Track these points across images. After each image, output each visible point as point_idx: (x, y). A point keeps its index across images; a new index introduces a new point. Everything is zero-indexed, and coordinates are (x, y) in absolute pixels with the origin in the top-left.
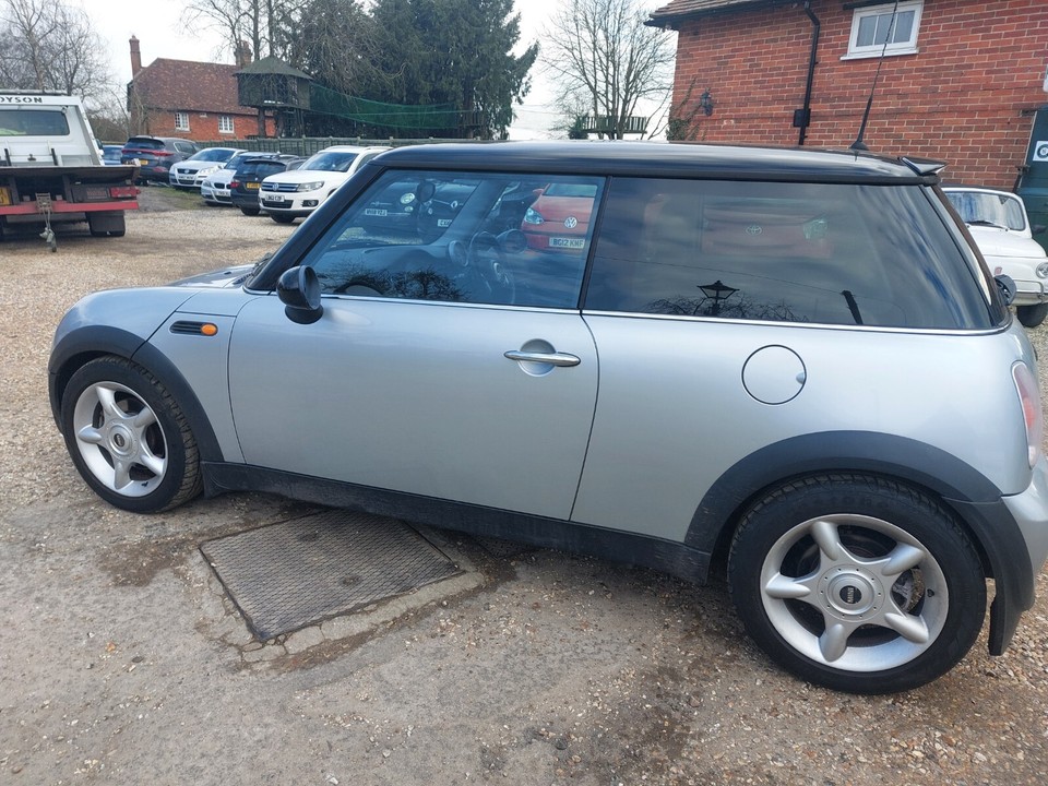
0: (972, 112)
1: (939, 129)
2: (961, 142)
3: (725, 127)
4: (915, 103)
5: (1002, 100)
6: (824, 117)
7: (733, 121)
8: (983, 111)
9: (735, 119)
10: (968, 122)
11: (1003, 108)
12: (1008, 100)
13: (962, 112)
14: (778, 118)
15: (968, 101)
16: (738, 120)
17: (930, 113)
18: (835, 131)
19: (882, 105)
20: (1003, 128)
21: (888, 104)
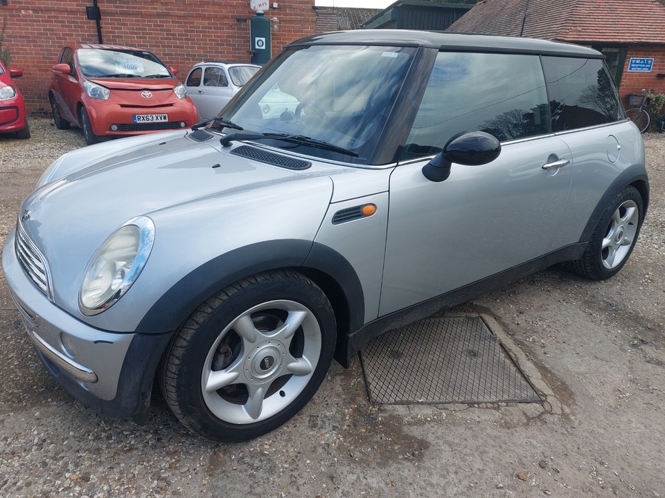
0: (209, 18)
1: (193, 27)
2: (208, 36)
3: (23, 16)
4: (174, 10)
5: (224, 12)
6: (112, 14)
7: (31, 12)
8: (215, 17)
9: (32, 10)
10: (209, 24)
11: (227, 17)
12: (228, 12)
13: (204, 17)
14: (72, 12)
15: (205, 11)
16: (35, 10)
17: (185, 17)
18: (123, 24)
19: (152, 8)
20: (228, 29)
21: (156, 9)
